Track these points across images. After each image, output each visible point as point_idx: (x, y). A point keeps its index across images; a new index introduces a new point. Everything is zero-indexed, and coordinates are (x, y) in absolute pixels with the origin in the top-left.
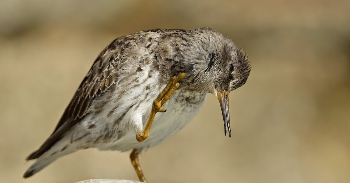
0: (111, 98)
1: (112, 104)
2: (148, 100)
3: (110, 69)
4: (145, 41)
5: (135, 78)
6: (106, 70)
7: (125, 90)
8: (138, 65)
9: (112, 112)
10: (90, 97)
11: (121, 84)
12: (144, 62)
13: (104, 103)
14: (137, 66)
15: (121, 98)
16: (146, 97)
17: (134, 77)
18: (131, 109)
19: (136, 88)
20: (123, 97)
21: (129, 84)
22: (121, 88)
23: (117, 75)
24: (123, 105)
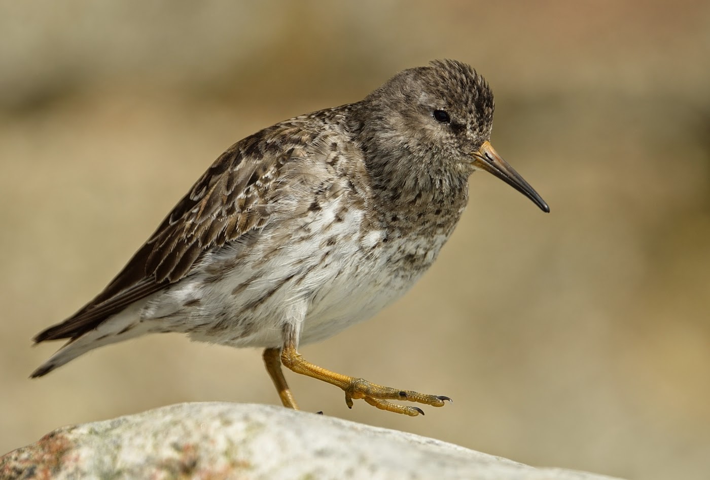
0: (247, 259)
1: (247, 270)
2: (326, 266)
3: (249, 196)
4: (325, 151)
5: (302, 224)
6: (242, 195)
7: (279, 246)
8: (313, 200)
9: (243, 286)
10: (200, 244)
11: (272, 234)
12: (328, 194)
13: (230, 266)
14: (311, 201)
15: (269, 260)
16: (323, 260)
17: (301, 221)
18: (288, 283)
19: (304, 243)
20: (274, 259)
21: (289, 236)
22: (272, 241)
23: (264, 213)
24: (270, 276)
